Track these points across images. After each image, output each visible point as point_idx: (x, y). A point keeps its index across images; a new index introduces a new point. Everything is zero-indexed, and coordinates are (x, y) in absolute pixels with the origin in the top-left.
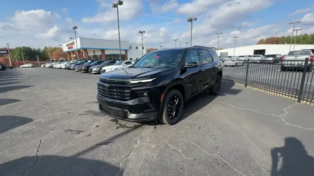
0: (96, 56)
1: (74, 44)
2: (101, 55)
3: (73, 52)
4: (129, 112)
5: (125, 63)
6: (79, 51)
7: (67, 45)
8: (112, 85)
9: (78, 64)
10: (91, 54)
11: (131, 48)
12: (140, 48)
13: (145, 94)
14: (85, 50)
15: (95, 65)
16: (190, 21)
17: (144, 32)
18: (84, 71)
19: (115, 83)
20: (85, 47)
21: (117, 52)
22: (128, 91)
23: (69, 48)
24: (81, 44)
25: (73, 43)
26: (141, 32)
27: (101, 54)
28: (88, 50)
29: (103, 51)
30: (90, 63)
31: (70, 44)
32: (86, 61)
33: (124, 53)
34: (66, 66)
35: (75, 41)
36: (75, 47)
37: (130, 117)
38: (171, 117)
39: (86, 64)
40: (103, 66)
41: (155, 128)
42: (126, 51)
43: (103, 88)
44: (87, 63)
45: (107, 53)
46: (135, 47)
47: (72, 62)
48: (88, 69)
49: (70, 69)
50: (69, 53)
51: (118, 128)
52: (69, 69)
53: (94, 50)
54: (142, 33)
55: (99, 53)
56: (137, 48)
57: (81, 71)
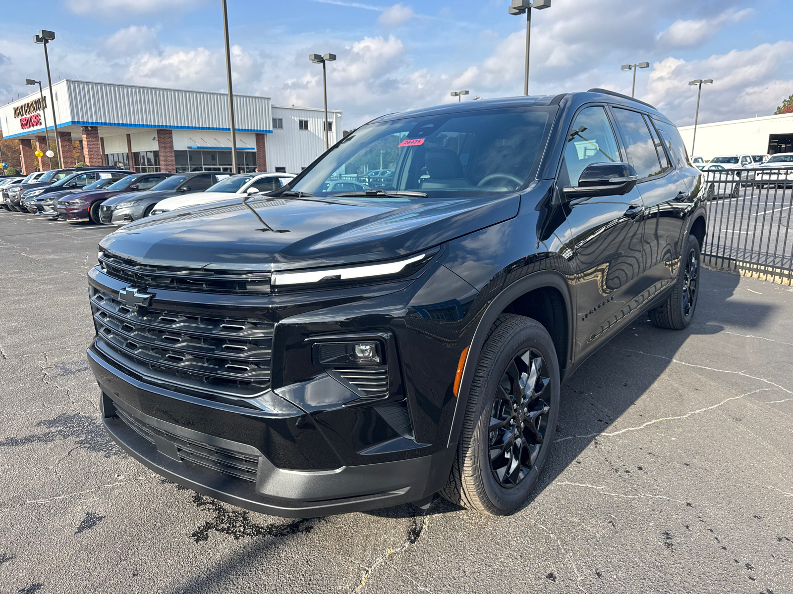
0: (136, 155)
1: (45, 107)
2: (156, 154)
3: (42, 139)
4: (262, 459)
5: (255, 185)
6: (64, 135)
7: (17, 112)
8: (162, 295)
9: (60, 188)
10: (116, 148)
11: (278, 123)
12: (316, 125)
13: (364, 351)
14: (91, 130)
15: (129, 189)
16: (521, 10)
17: (333, 57)
18: (79, 215)
19: (182, 281)
20: (91, 118)
21: (224, 142)
22: (259, 334)
23: (26, 123)
24: (74, 107)
25: (40, 104)
26: (320, 59)
27: (156, 147)
28: (101, 133)
29: (164, 134)
30: (109, 182)
31: (28, 108)
32: (94, 177)
33: (250, 144)
34: (6, 196)
35: (46, 93)
36: (48, 120)
37: (270, 489)
38: (502, 471)
39: (90, 187)
40: (161, 197)
41: (414, 534)
42: (260, 136)
43: (114, 310)
44: (96, 183)
45: (181, 143)
46: (297, 120)
47: (31, 180)
48: (97, 207)
49: (25, 210)
50: (26, 142)
51: (200, 535)
52: (17, 206)
53: (129, 131)
54: (322, 61)
55: (147, 146)
56: (304, 125)
57: (66, 216)
